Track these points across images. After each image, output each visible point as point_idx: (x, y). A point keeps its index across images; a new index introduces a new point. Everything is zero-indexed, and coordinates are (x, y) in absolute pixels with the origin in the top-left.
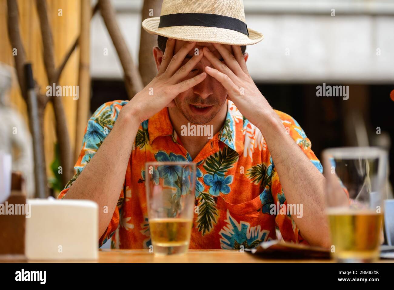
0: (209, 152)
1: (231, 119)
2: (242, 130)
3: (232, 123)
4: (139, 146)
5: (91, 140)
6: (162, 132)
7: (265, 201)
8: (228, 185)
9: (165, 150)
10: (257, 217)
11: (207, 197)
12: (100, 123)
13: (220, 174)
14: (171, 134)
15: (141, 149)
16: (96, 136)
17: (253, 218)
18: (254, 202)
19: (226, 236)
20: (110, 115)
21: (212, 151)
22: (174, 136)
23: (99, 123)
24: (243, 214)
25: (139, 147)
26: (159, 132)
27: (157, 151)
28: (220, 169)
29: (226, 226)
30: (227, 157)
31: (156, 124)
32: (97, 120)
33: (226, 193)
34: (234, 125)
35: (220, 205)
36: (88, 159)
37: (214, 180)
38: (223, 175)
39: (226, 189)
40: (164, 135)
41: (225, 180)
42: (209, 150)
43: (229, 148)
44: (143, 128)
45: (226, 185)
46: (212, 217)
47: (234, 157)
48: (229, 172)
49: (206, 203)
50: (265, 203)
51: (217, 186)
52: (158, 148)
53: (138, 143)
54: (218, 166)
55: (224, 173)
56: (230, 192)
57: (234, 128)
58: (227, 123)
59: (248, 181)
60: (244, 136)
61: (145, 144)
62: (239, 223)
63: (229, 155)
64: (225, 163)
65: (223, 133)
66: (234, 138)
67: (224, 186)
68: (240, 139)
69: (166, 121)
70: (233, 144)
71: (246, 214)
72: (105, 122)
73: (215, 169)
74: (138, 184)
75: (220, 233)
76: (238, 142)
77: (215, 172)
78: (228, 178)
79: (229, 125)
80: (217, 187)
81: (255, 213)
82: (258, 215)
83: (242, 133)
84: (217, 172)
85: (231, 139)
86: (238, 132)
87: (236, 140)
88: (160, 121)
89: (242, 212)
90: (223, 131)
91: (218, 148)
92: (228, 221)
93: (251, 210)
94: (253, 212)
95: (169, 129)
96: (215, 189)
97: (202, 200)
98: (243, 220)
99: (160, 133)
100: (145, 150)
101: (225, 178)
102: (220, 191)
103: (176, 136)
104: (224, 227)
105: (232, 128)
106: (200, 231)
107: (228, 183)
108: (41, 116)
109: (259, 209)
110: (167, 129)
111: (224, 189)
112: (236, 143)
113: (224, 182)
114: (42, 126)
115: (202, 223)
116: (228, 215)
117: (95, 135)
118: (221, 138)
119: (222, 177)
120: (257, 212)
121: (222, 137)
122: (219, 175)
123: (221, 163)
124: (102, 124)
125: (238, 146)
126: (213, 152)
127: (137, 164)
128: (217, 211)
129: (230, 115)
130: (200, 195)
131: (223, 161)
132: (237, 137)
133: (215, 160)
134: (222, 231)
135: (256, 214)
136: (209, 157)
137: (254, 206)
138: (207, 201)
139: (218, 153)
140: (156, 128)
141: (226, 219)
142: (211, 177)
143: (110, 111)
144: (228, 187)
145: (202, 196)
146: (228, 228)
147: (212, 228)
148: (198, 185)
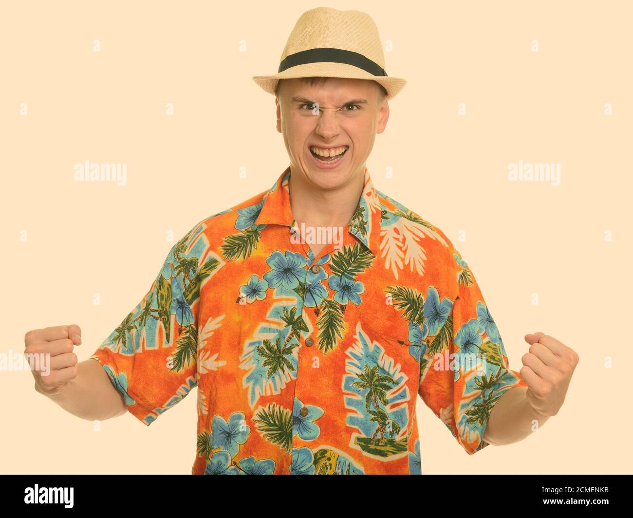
1: (366, 206)
3: (367, 212)
8: (358, 293)
11: (331, 305)
13: (348, 276)
14: (290, 224)
19: (356, 356)
27: (270, 254)
28: (349, 270)
29: (356, 344)
30: (358, 257)
33: (356, 303)
34: (369, 215)
35: (348, 316)
37: (341, 284)
38: (353, 279)
39: (356, 298)
41: (355, 285)
45: (356, 292)
46: (337, 331)
47: (367, 259)
49: (329, 312)
51: (345, 291)
54: (347, 266)
55: (354, 277)
56: (361, 303)
57: (370, 218)
58: (360, 211)
62: (372, 342)
63: (361, 254)
64: (355, 264)
65: (355, 224)
66: (369, 231)
67: (354, 294)
70: (366, 238)
73: (343, 269)
75: (347, 352)
76: (373, 237)
77: (343, 274)
78: (358, 285)
79: (363, 215)
80: (345, 294)
84: (345, 273)
85: (365, 233)
86: (375, 225)
87: (371, 234)
90: (355, 222)
92: (357, 337)
96: (342, 295)
97: (324, 309)
98: (377, 340)
101: (355, 283)
102: (348, 298)
104: (354, 345)
105: (367, 218)
106: (321, 349)
107: (358, 291)
111: (354, 298)
112: (371, 238)
113: (353, 288)
115: (324, 339)
116: (359, 328)
118: (351, 231)
119: (352, 281)
121: (353, 228)
122: (347, 278)
123: (351, 263)
125: (371, 243)
128: (344, 324)
129: (364, 202)
130: (323, 302)
131: (353, 260)
132: (372, 230)
133: (343, 257)
134: (350, 349)
136: (337, 255)
138: (330, 310)
139: (347, 249)
141: (355, 334)
142: (337, 279)
144: (359, 297)
145: (326, 303)
146: (357, 346)
147: (336, 345)
148: (320, 289)
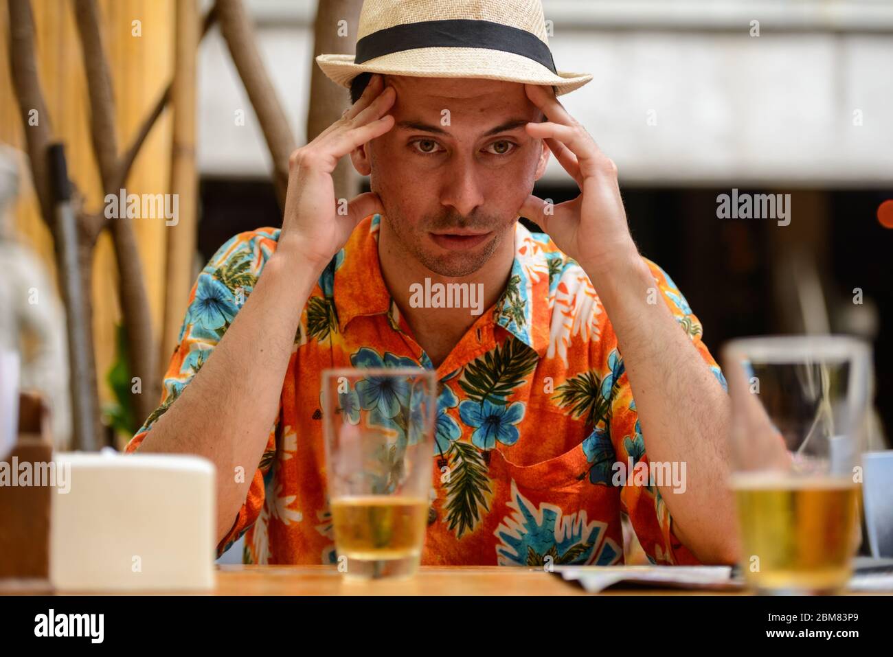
0: (473, 351)
1: (522, 273)
2: (547, 299)
3: (525, 283)
4: (316, 336)
5: (203, 319)
6: (365, 306)
7: (597, 456)
8: (513, 424)
9: (375, 346)
10: (577, 492)
11: (467, 451)
12: (226, 282)
13: (495, 399)
14: (385, 310)
15: (321, 343)
16: (215, 310)
17: (567, 494)
18: (569, 459)
19: (510, 539)
20: (248, 264)
21: (480, 348)
22: (392, 316)
23: (223, 282)
24: (545, 486)
25: (316, 338)
26: (359, 304)
27: (356, 349)
28: (497, 389)
29: (511, 517)
30: (512, 361)
31: (351, 286)
32: (218, 274)
33: (509, 443)
34: (528, 288)
35: (495, 469)
36: (196, 362)
37: (483, 414)
38: (504, 403)
39: (509, 433)
40: (371, 313)
41: (507, 412)
42: (473, 347)
43: (516, 340)
44: (324, 295)
45: (509, 423)
46: (480, 497)
47: (527, 361)
48: (517, 396)
49: (465, 465)
50: (596, 460)
51: (490, 426)
52: (358, 342)
53: (315, 328)
54: (492, 382)
55: (505, 398)
56: (518, 440)
57: (529, 294)
58: (512, 284)
59: (558, 412)
60: (552, 312)
61: (329, 331)
62: (537, 507)
63: (516, 356)
64: (507, 375)
65: (504, 307)
66: (529, 317)
67: (506, 427)
68: (542, 319)
69: (374, 281)
70: (526, 332)
71: (553, 486)
72: (237, 280)
73: (484, 388)
74: (313, 421)
75: (497, 533)
76: (536, 327)
77: (485, 396)
78: (515, 409)
79: (517, 289)
80: (490, 430)
81: (572, 484)
82: (580, 488)
83: (546, 306)
84: (490, 394)
85: (523, 321)
86: (539, 303)
87: (533, 322)
88: (359, 280)
89: (541, 481)
90: (503, 304)
91: (494, 341)
92: (513, 504)
93: (561, 476)
94: (567, 481)
95: (382, 300)
96: (485, 434)
97: (455, 460)
98: (546, 501)
99: (361, 308)
100: (328, 345)
101: (507, 409)
102: (496, 438)
103: (396, 315)
104: (507, 519)
105: (525, 294)
106: (451, 528)
107: (515, 419)
108: (86, 262)
109: (582, 475)
110: (377, 299)
111: (505, 434)
112: (533, 329)
113: (504, 417)
114: (87, 284)
115: (456, 511)
116: (514, 491)
117: (213, 309)
118: (498, 320)
119: (502, 406)
120: (575, 480)
121: (501, 316)
122: (493, 403)
123: (499, 374)
124: (229, 283)
125: (537, 337)
126: (481, 351)
127: (311, 376)
128: (491, 483)
129: (519, 266)
130: (453, 447)
131: (503, 369)
132: (534, 315)
133: (485, 368)
134: (501, 528)
135: (574, 486)
136: (473, 363)
137: (569, 468)
138: (467, 460)
139: (492, 353)
140: (351, 295)
141: (510, 500)
142: (476, 407)
143: (248, 255)
144: (515, 430)
145: (458, 449)
146: (514, 520)
147: (479, 522)
148: (447, 424)
